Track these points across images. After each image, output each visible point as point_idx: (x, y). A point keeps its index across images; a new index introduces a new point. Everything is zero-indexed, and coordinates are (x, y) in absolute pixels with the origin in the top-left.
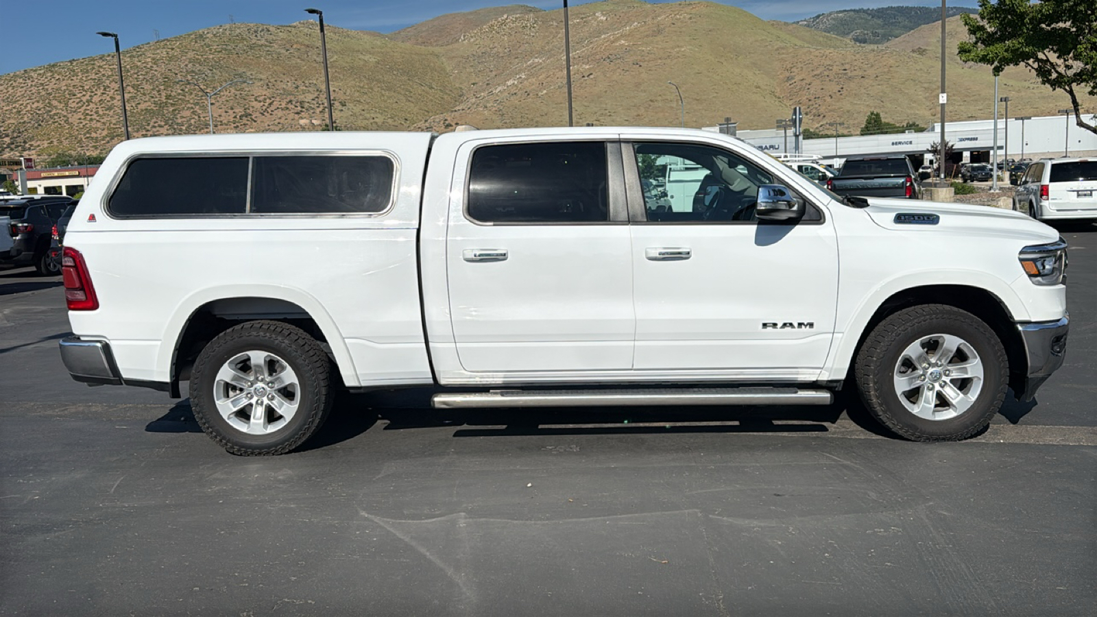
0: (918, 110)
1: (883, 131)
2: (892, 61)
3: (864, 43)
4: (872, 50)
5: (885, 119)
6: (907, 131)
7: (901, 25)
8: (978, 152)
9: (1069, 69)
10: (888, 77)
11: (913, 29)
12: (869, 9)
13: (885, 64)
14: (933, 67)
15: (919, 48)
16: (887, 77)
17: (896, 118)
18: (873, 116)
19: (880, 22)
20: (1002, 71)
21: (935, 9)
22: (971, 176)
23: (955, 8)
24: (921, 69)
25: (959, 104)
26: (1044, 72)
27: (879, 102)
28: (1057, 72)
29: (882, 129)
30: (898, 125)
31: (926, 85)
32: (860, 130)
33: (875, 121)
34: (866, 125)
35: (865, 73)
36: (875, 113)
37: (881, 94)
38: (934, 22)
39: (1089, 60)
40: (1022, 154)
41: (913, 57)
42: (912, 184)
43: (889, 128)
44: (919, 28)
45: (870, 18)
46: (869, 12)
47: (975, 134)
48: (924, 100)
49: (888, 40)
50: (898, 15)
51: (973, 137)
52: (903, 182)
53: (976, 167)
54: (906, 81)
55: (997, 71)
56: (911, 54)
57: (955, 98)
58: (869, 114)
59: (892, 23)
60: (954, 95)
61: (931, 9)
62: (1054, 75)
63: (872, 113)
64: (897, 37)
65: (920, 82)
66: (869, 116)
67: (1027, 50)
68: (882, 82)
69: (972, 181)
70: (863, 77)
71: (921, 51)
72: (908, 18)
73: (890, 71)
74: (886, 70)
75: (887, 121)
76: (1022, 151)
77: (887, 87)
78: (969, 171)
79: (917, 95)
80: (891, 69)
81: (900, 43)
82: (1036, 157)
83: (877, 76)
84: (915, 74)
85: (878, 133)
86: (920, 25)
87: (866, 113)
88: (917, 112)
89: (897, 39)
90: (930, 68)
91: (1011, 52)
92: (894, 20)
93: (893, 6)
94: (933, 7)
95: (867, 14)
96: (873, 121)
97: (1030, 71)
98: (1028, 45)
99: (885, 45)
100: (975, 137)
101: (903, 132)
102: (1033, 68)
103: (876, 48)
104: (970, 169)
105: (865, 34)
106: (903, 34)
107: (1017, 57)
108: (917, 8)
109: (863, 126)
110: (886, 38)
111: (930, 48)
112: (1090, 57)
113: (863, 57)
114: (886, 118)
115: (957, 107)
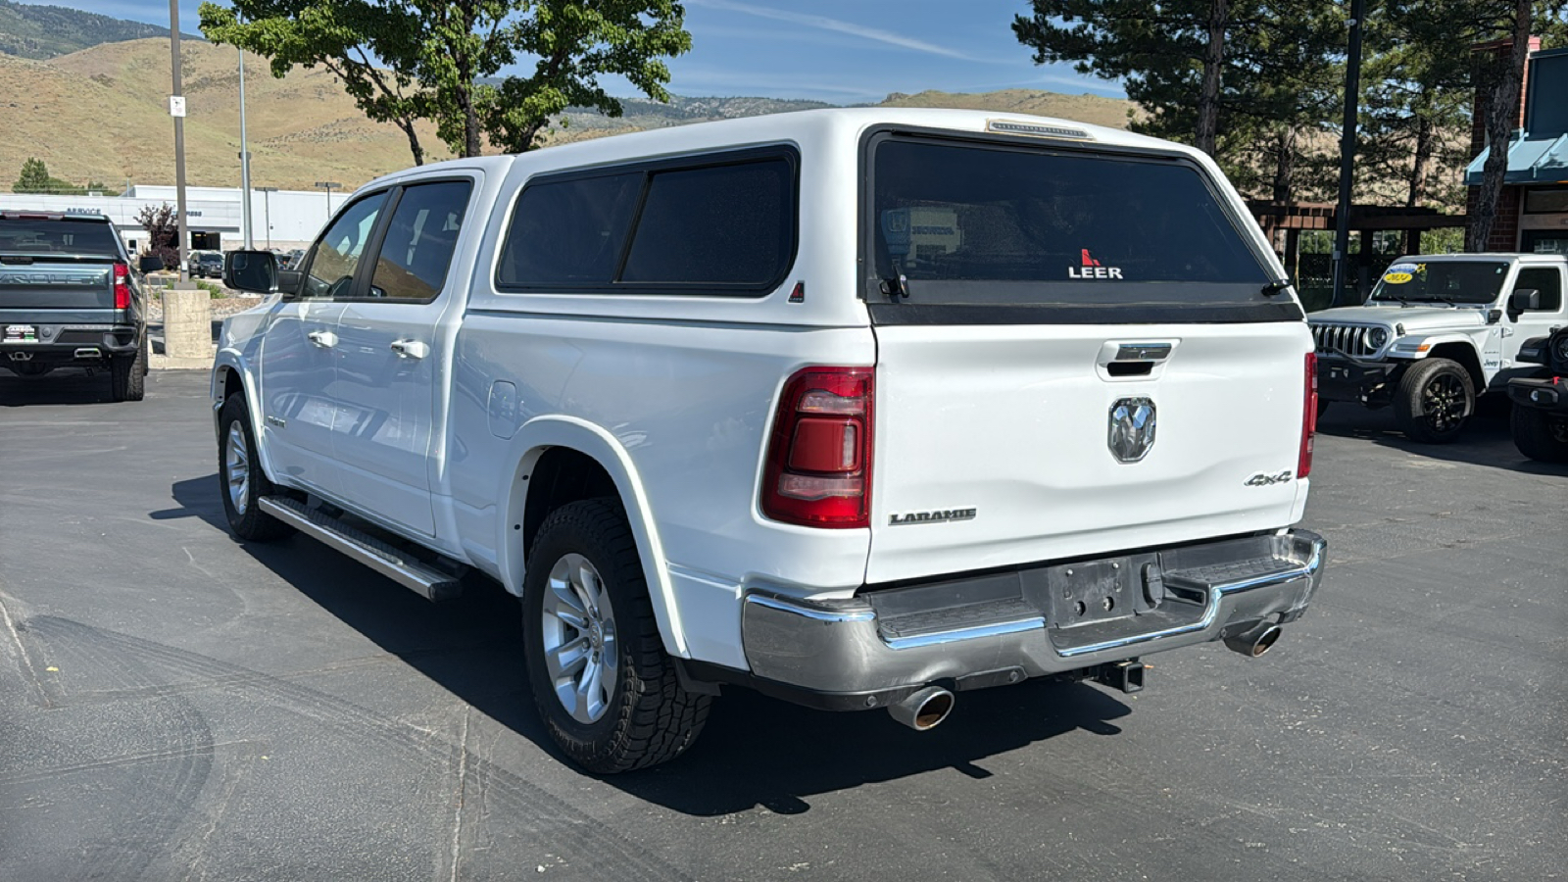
0: (105, 166)
1: (51, 189)
2: (59, 88)
3: (12, 54)
4: (26, 65)
5: (52, 172)
6: (91, 193)
7: (71, 37)
8: (202, 233)
9: (403, 85)
10: (55, 111)
11: (91, 46)
12: (18, 4)
13: (48, 89)
14: (124, 105)
15: (102, 75)
16: (52, 110)
17: (71, 175)
18: (33, 166)
19: (37, 25)
20: (288, 69)
21: (122, 22)
22: (199, 268)
23: (151, 26)
24: (106, 106)
25: (166, 163)
26: (357, 85)
27: (43, 146)
28: (384, 88)
29: (49, 187)
30: (74, 185)
31: (116, 131)
32: (12, 185)
33: (37, 174)
34: (22, 179)
35: (16, 100)
36: (36, 160)
37: (44, 135)
38: (122, 40)
39: (443, 72)
40: (268, 241)
41: (93, 86)
42: (128, 281)
43: (61, 187)
44: (100, 45)
45: (19, 17)
46: (19, 8)
47: (198, 207)
48: (112, 151)
49: (52, 56)
50: (65, 21)
51: (195, 210)
52: (107, 276)
53: (207, 255)
54: (84, 120)
55: (280, 67)
56: (90, 81)
57: (160, 154)
58: (26, 161)
59: (57, 32)
60: (158, 150)
61: (117, 21)
62: (378, 93)
63: (31, 161)
64: (65, 54)
65: (106, 124)
66: (26, 165)
67: (338, 32)
68: (45, 118)
69: (202, 277)
70: (12, 105)
71: (105, 81)
72: (82, 28)
73: (56, 101)
74: (51, 99)
75: (56, 177)
76: (268, 236)
77: (53, 126)
78: (196, 261)
79: (102, 143)
80: (59, 99)
81: (72, 63)
82: (285, 247)
83: (36, 107)
84: (97, 112)
85: (43, 193)
86: (101, 42)
87: (22, 160)
88: (103, 169)
89: (66, 56)
90: (120, 106)
91: (305, 35)
92: (59, 28)
93: (58, 6)
94: (119, 19)
95: (16, 11)
96: (33, 174)
97: (336, 80)
98: (339, 24)
99: (48, 61)
100: (198, 211)
101: (85, 193)
102: (340, 75)
103: (32, 64)
104: (197, 258)
105: (12, 41)
106: (76, 50)
107: (313, 48)
108: (95, 15)
109: (17, 180)
110: (48, 52)
111: (119, 78)
112: (444, 66)
113: (12, 75)
114: (55, 173)
115: (162, 167)
